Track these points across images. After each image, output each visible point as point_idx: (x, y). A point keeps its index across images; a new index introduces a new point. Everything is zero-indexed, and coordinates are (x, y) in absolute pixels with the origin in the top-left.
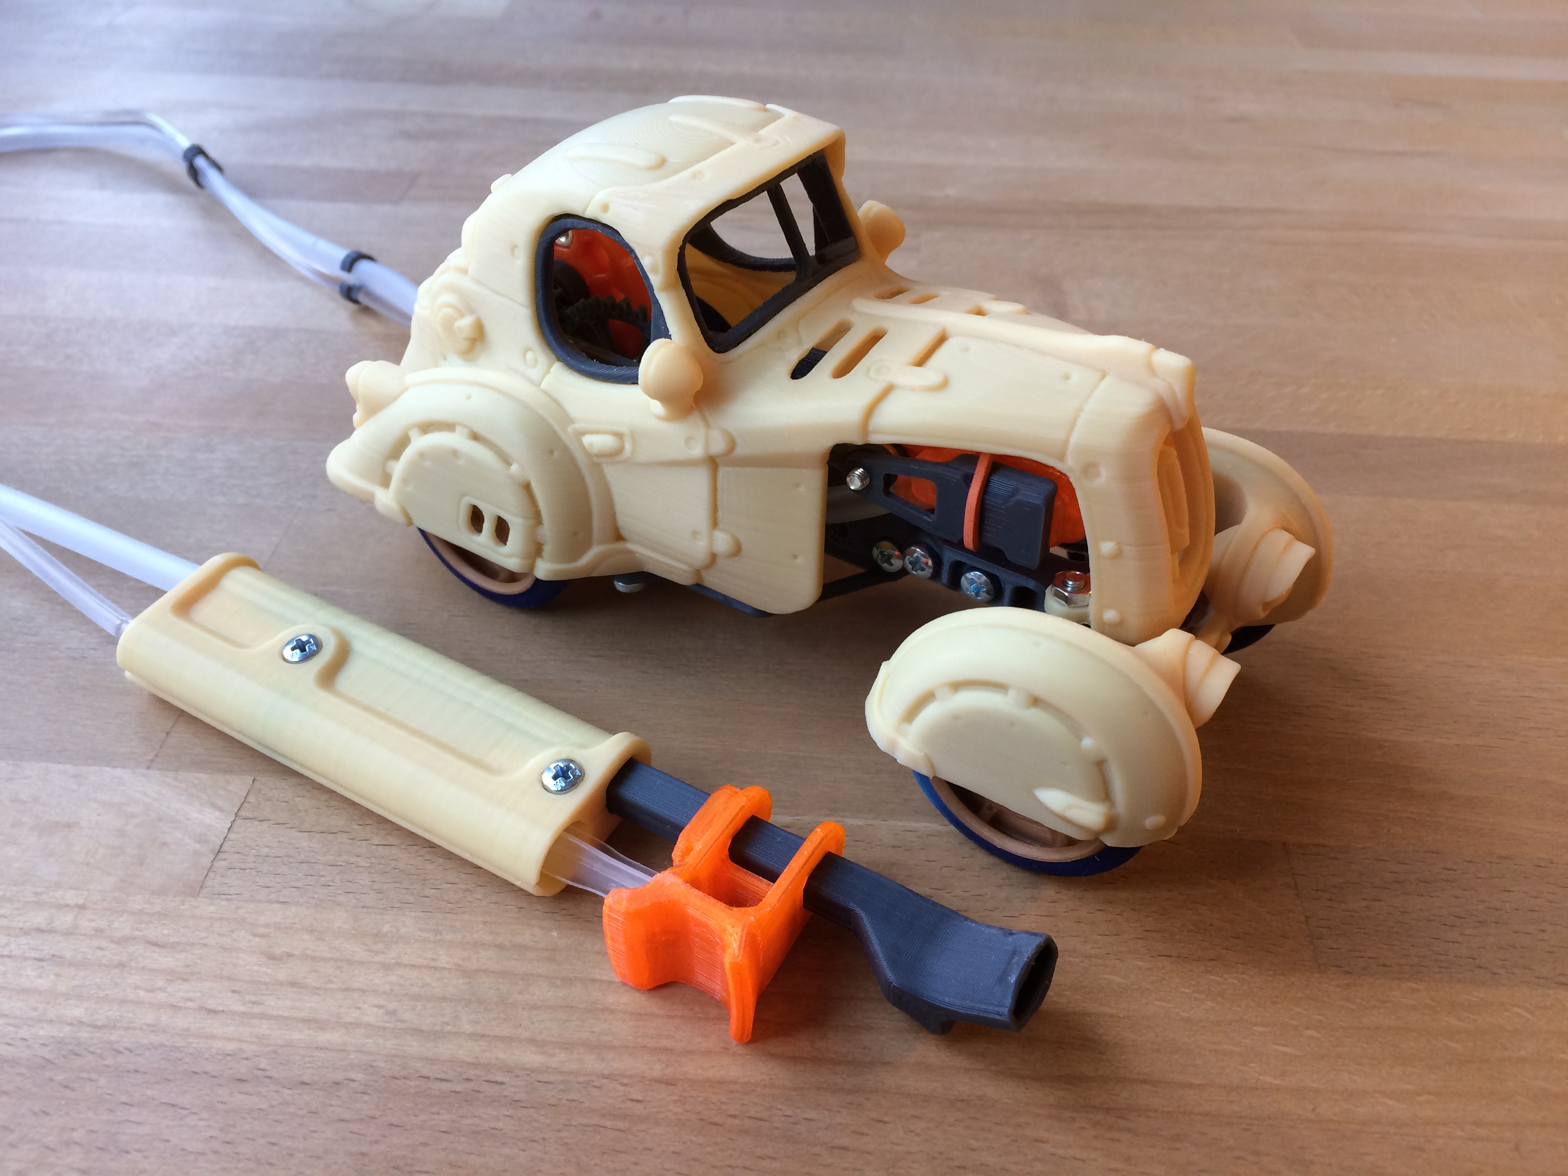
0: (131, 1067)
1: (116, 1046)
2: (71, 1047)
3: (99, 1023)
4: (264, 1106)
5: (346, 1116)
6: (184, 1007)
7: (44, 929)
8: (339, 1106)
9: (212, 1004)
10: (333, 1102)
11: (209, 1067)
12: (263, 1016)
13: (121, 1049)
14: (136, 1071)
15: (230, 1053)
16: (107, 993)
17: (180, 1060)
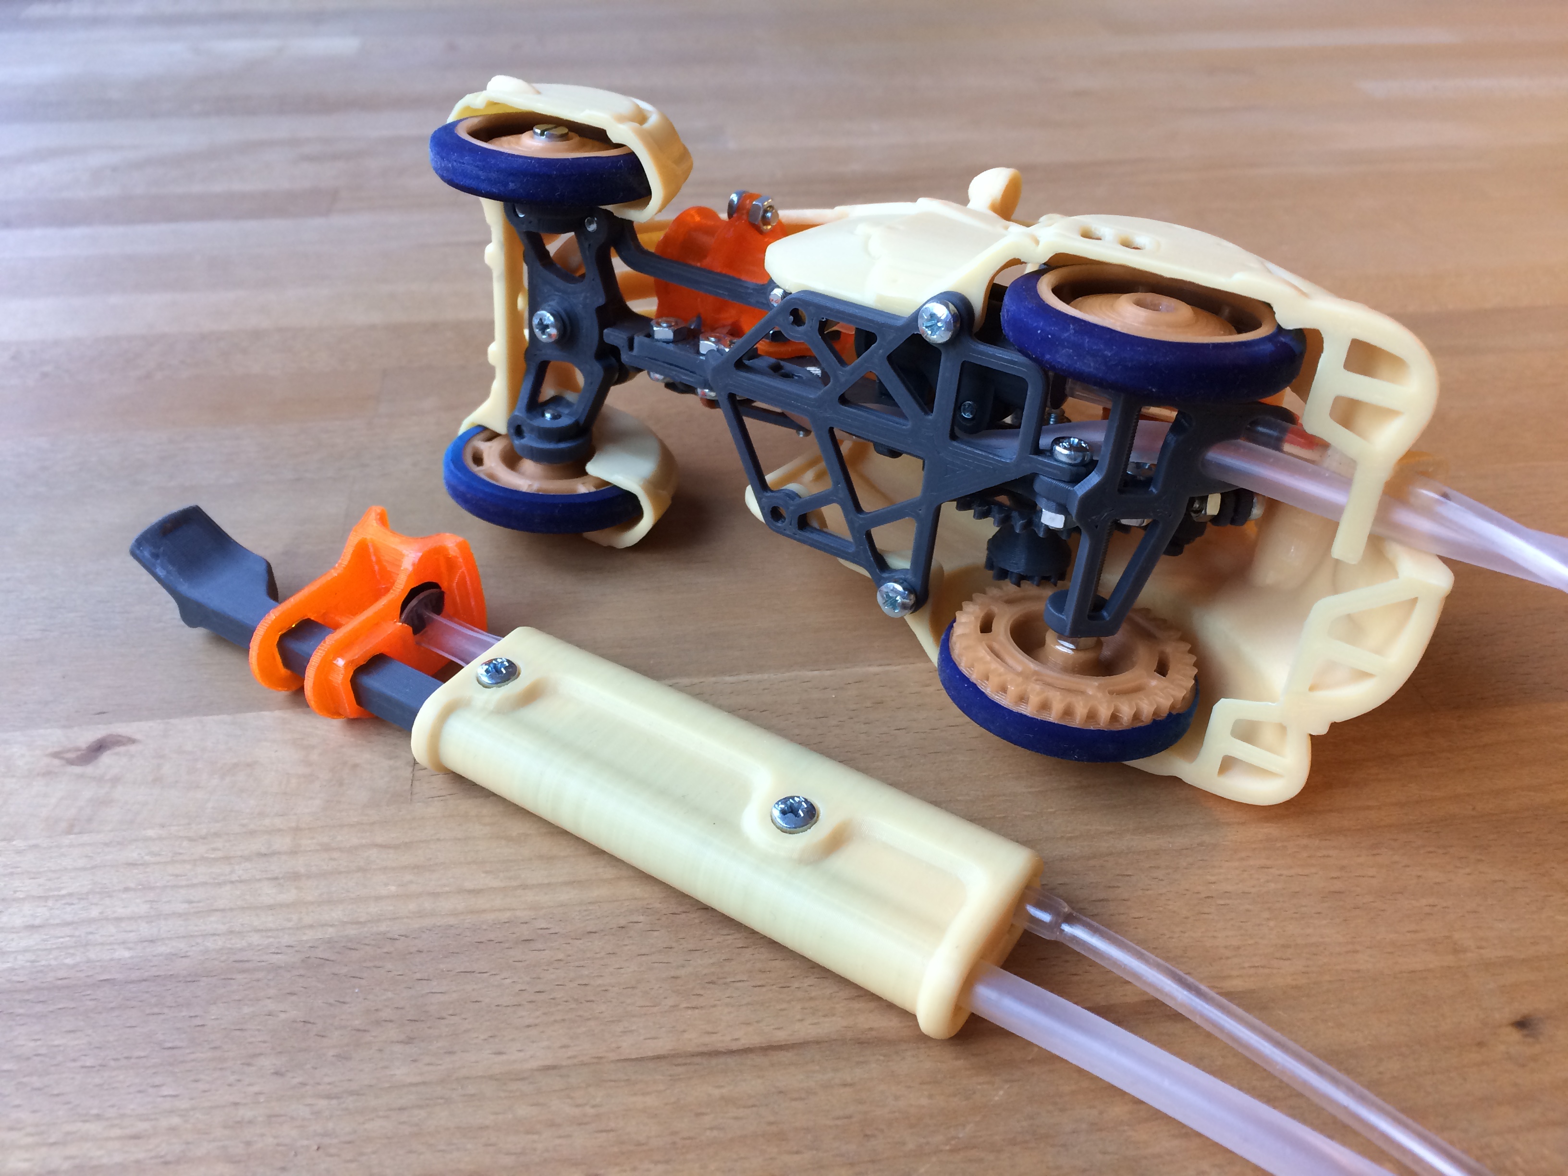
0: (414, 949)
1: (390, 935)
2: (343, 944)
3: (362, 920)
4: (561, 956)
5: (643, 951)
6: (442, 892)
7: (265, 853)
8: (633, 944)
9: (469, 885)
10: (625, 943)
11: (492, 936)
12: (524, 887)
13: (396, 936)
14: (420, 951)
15: (506, 921)
16: (358, 894)
17: (459, 935)
